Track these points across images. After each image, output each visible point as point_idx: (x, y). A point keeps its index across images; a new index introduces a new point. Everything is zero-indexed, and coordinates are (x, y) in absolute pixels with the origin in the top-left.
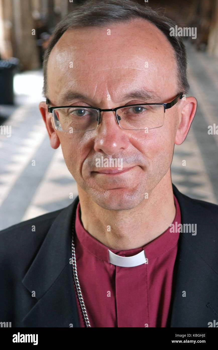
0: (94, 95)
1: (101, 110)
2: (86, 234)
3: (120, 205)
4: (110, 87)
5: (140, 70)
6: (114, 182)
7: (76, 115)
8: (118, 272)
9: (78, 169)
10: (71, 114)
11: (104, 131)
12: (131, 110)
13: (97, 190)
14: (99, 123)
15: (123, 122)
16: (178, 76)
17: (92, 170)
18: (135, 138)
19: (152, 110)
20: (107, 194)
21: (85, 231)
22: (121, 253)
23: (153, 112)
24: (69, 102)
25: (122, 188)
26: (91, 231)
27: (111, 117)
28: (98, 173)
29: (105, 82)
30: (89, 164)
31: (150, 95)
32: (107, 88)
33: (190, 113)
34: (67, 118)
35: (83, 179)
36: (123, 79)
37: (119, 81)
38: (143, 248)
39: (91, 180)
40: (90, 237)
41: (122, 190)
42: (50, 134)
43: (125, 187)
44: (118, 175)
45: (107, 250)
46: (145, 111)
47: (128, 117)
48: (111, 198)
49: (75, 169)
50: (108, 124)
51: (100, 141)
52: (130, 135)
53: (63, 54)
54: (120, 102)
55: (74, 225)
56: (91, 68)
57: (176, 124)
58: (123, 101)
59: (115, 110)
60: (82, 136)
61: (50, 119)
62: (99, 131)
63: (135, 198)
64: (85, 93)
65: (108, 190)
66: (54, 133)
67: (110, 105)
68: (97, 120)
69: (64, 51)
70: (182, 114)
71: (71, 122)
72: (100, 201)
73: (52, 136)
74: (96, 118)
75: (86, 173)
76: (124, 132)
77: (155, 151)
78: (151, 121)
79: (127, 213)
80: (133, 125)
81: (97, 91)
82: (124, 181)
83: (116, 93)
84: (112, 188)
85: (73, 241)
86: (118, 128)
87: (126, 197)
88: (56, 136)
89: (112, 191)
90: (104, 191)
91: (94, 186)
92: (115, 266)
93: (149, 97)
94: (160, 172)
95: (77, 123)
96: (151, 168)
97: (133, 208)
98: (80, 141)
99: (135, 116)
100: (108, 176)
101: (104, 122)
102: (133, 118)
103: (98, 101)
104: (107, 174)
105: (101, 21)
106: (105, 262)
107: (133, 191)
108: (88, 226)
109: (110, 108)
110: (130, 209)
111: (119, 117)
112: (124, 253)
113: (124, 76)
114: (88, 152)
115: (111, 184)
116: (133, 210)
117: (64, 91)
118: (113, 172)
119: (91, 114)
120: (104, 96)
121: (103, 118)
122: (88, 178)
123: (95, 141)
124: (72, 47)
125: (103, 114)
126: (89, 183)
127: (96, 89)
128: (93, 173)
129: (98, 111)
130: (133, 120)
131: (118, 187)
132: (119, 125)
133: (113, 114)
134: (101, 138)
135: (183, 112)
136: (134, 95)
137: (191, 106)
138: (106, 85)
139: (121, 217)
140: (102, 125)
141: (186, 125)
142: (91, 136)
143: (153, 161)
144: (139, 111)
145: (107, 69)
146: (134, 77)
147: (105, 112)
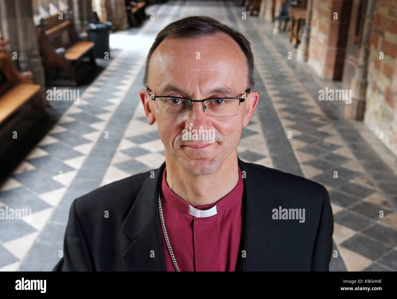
0: (188, 90)
1: (192, 101)
2: (172, 193)
3: (202, 171)
4: (200, 84)
5: (223, 72)
6: (199, 154)
7: (172, 103)
8: (196, 221)
9: (171, 142)
10: (168, 102)
11: (194, 117)
12: (213, 102)
13: (185, 159)
14: (190, 110)
15: (208, 110)
16: (248, 77)
17: (182, 144)
18: (217, 122)
19: (230, 102)
20: (193, 163)
21: (170, 191)
22: (199, 207)
23: (230, 103)
24: (167, 93)
25: (204, 159)
26: (175, 190)
27: (200, 106)
28: (186, 146)
29: (196, 80)
30: (180, 139)
31: (229, 91)
32: (198, 85)
33: (254, 103)
34: (165, 104)
35: (175, 150)
36: (210, 78)
37: (207, 80)
38: (216, 204)
39: (181, 151)
40: (175, 195)
41: (204, 160)
42: (148, 113)
43: (206, 158)
44: (202, 149)
45: (188, 205)
46: (224, 103)
47: (212, 107)
48: (195, 166)
49: (169, 142)
50: (197, 112)
51: (190, 124)
52: (213, 120)
53: (164, 56)
54: (207, 95)
55: (161, 185)
56: (186, 69)
57: (244, 112)
58: (209, 94)
59: (203, 101)
60: (175, 119)
61: (148, 102)
62: (190, 116)
63: (213, 166)
64: (181, 87)
65: (193, 160)
66: (151, 113)
67: (199, 97)
68: (189, 108)
69: (165, 54)
70: (248, 104)
71: (167, 108)
72: (187, 167)
73: (149, 115)
74: (188, 106)
75: (177, 145)
76: (208, 118)
77: (230, 131)
78: (228, 110)
79: (206, 177)
80: (216, 113)
81: (190, 86)
82: (206, 153)
83: (204, 89)
84: (197, 158)
85: (159, 197)
86: (204, 115)
87: (207, 166)
88: (152, 116)
89: (197, 160)
90: (190, 160)
91: (182, 155)
92: (194, 217)
93: (228, 93)
94: (232, 147)
95: (172, 109)
96: (226, 144)
97: (211, 174)
98: (174, 122)
99: (217, 106)
100: (194, 149)
101: (194, 109)
102: (216, 108)
103: (191, 94)
104: (194, 148)
105: (194, 34)
106: (185, 214)
107: (212, 161)
108: (172, 187)
109: (199, 100)
110: (209, 174)
111: (205, 106)
112: (201, 207)
113: (211, 76)
114: (180, 131)
115: (196, 156)
116: (210, 175)
117: (164, 84)
118: (199, 147)
119: (183, 103)
120: (195, 90)
121: (194, 107)
122: (178, 149)
123: (186, 123)
124: (172, 52)
125: (193, 104)
126: (179, 153)
127: (189, 85)
128: (183, 146)
129: (190, 101)
130: (215, 109)
131: (201, 158)
132: (205, 112)
133: (201, 104)
134: (191, 122)
135: (249, 103)
136: (217, 91)
137: (255, 98)
138: (197, 82)
139: (201, 180)
140: (192, 111)
141: (250, 112)
142: (183, 119)
143: (227, 138)
144: (220, 102)
145: (199, 70)
146: (218, 77)
147: (195, 102)
